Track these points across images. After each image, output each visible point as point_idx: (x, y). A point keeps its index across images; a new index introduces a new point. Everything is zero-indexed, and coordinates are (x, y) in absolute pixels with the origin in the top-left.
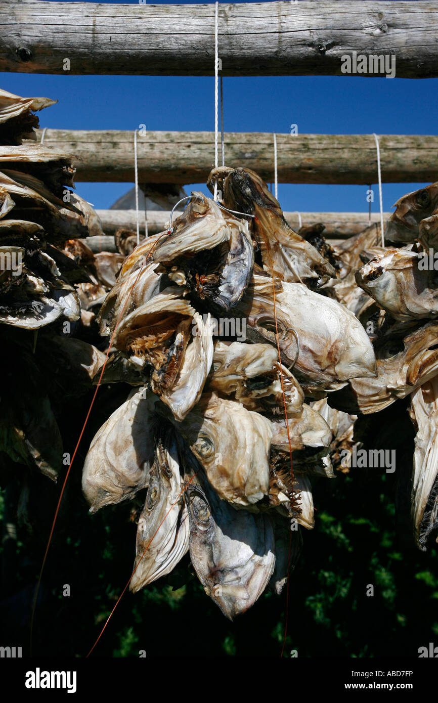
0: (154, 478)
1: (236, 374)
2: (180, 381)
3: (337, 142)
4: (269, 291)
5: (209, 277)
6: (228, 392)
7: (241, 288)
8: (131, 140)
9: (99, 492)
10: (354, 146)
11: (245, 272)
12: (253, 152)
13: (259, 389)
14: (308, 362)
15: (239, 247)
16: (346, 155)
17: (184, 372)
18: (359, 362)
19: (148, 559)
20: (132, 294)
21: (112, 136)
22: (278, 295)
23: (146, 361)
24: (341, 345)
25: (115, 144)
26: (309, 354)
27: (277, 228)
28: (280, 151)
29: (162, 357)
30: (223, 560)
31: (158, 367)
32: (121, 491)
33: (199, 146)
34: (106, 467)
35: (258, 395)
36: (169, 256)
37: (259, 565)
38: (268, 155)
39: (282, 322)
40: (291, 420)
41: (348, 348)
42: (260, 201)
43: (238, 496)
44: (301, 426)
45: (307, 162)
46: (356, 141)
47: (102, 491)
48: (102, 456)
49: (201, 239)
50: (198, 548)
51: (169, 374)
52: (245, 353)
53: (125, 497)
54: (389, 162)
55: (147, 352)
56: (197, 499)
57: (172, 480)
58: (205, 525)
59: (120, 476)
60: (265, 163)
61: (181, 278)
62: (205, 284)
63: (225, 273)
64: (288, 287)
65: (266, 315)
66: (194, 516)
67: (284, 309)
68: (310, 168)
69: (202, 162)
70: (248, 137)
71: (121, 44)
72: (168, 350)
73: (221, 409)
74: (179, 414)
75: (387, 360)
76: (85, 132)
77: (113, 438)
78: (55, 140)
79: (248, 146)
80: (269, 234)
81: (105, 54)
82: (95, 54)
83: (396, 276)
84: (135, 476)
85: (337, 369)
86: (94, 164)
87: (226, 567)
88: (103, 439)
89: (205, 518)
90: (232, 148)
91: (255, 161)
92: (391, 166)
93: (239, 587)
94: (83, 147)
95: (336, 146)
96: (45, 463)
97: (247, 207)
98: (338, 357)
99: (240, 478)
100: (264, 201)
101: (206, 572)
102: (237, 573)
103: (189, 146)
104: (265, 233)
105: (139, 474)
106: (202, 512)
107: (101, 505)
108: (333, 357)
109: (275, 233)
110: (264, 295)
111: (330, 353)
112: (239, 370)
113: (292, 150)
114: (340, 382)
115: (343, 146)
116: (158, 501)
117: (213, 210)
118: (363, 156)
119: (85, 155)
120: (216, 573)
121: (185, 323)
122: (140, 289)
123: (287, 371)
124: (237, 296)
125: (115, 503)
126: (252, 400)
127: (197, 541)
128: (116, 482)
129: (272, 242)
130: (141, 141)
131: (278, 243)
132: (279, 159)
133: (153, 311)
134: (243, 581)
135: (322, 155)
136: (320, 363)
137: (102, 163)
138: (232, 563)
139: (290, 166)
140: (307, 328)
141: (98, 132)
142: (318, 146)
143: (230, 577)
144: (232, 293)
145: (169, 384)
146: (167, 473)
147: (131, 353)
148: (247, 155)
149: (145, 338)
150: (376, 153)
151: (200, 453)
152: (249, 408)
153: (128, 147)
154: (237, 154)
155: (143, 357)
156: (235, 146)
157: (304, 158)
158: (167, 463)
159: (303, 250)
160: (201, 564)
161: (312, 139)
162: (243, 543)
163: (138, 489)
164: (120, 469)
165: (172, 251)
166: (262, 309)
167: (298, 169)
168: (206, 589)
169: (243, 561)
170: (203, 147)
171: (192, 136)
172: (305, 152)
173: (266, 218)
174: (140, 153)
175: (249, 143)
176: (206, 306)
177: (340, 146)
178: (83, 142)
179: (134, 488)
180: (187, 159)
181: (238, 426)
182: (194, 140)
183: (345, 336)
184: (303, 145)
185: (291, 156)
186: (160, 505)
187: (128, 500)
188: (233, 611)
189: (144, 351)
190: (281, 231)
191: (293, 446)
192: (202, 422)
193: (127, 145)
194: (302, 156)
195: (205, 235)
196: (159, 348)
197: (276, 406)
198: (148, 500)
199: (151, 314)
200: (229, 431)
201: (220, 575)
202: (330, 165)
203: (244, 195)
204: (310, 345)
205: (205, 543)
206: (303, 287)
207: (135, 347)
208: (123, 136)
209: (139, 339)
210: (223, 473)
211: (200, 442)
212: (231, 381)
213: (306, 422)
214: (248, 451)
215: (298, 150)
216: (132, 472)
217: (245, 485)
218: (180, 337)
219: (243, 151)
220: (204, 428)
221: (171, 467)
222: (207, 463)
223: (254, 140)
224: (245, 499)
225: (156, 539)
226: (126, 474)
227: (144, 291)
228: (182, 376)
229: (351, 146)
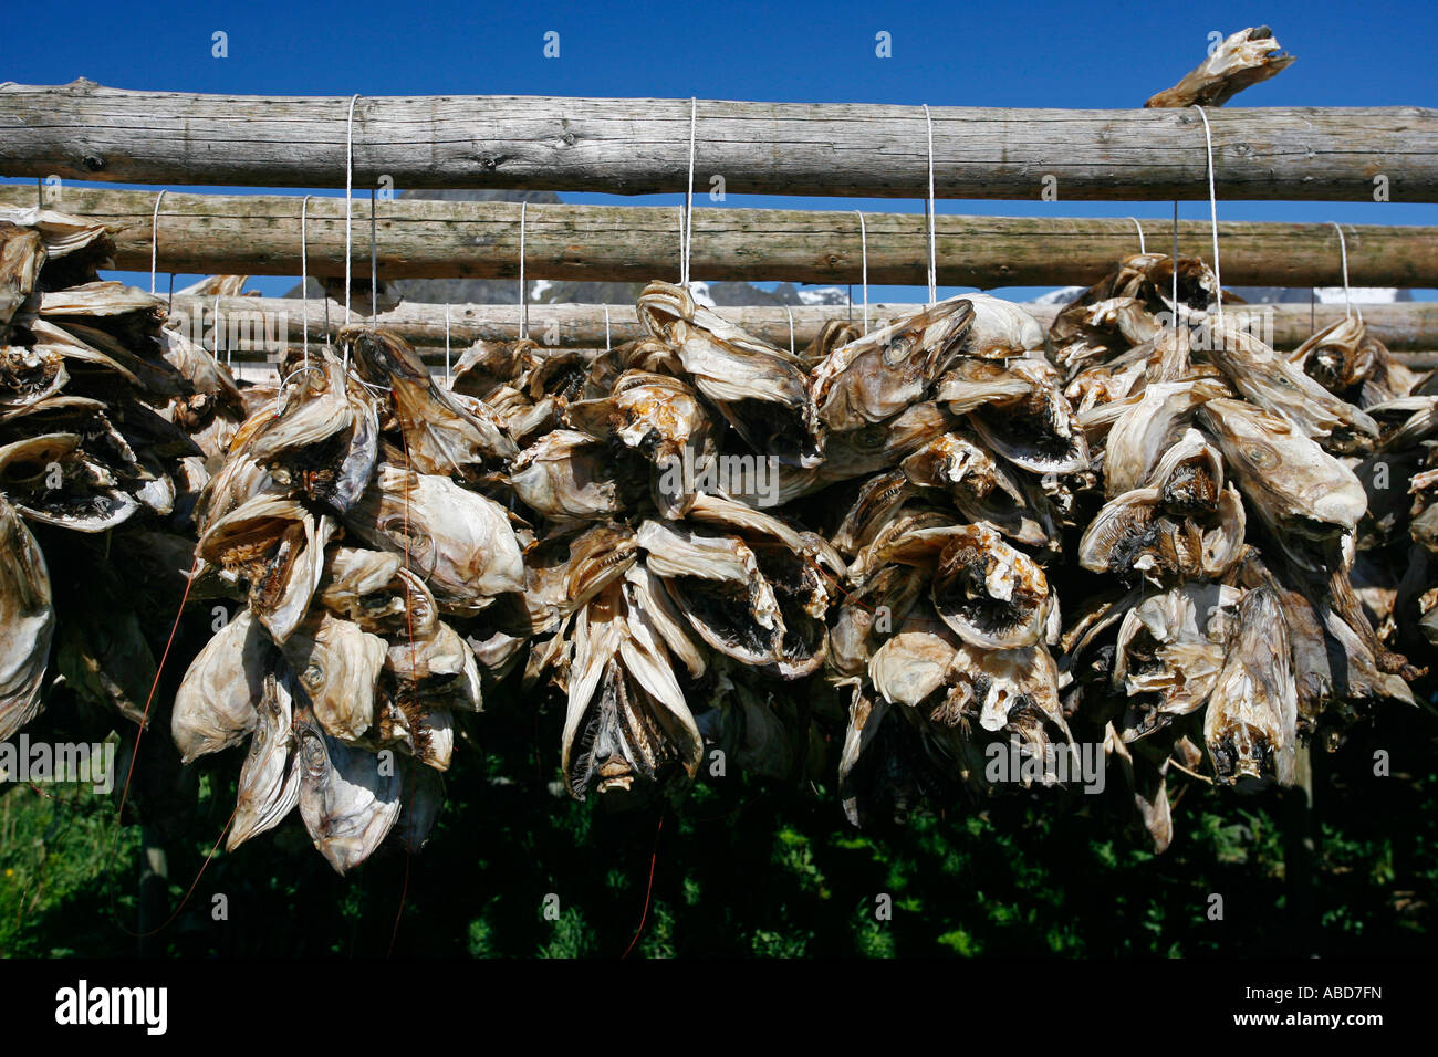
0: (262, 717)
1: (348, 590)
2: (285, 599)
3: (619, 220)
4: (400, 488)
5: (323, 473)
6: (342, 611)
7: (362, 486)
8: (296, 214)
9: (194, 738)
10: (645, 227)
11: (367, 466)
12: (488, 234)
13: (378, 607)
14: (446, 574)
15: (363, 434)
16: (632, 240)
17: (290, 588)
18: (505, 574)
19: (248, 811)
20: (232, 489)
21: (268, 206)
22: (412, 493)
23: (241, 575)
24: (485, 553)
25: (271, 220)
26: (449, 564)
27: (423, 403)
28: (529, 233)
29: (261, 570)
30: (335, 809)
31: (255, 581)
32: (223, 735)
33: (403, 224)
34: (204, 706)
35: (376, 614)
36: (267, 452)
37: (378, 813)
38: (511, 241)
39: (418, 525)
40: (420, 643)
41: (493, 557)
42: (399, 371)
43: (345, 730)
44: (430, 649)
45: (573, 251)
46: (650, 218)
47: (198, 736)
48: (198, 692)
49: (309, 429)
50: (309, 797)
51: (269, 591)
52: (366, 563)
53: (229, 743)
54: (700, 252)
55: (241, 564)
56: (313, 739)
57: (280, 718)
58: (319, 770)
59: (222, 717)
60: (506, 252)
61: (284, 476)
62: (316, 481)
63: (345, 467)
64: (426, 481)
65: (398, 516)
66: (308, 761)
67: (420, 509)
68: (578, 260)
69: (408, 249)
70: (482, 211)
71: (223, 153)
72: (270, 562)
73: (334, 630)
74: (280, 640)
75: (554, 569)
76: (225, 199)
77: (212, 668)
78: (176, 212)
79: (480, 226)
80: (412, 411)
81: (202, 165)
82: (189, 164)
83: (547, 467)
84: (241, 716)
85: (482, 581)
86: (238, 251)
87: (340, 815)
88: (200, 670)
89: (320, 762)
90: (455, 229)
91: (490, 248)
92: (703, 258)
93: (354, 838)
94: (221, 225)
95: (617, 227)
96: (130, 704)
97: (384, 378)
98: (481, 568)
99: (346, 710)
100: (405, 373)
101: (317, 823)
102: (352, 822)
103: (388, 225)
104: (407, 409)
105: (246, 714)
106: (316, 755)
107: (197, 754)
108: (476, 568)
109: (421, 409)
110: (393, 492)
111: (472, 563)
112: (352, 585)
113: (547, 232)
114: (486, 597)
115: (628, 227)
116: (264, 744)
117: (333, 387)
118: (659, 243)
119: (225, 237)
120: (328, 823)
121: (296, 527)
122: (243, 482)
123: (422, 584)
124: (357, 495)
125: (216, 751)
126: (371, 620)
127: (309, 788)
128: (216, 725)
129: (417, 422)
130: (313, 215)
131: (425, 421)
132: (527, 245)
133: (247, 517)
134: (359, 831)
135: (595, 242)
136: (461, 575)
137: (251, 248)
138: (346, 812)
139: (546, 256)
140: (447, 532)
141: (246, 199)
142: (589, 227)
143: (343, 827)
144: (351, 491)
145: (268, 602)
146: (275, 709)
147: (222, 567)
148: (478, 240)
149: (240, 548)
150: (679, 238)
151: (309, 684)
152: (364, 629)
153: (291, 225)
154: (462, 238)
155: (237, 571)
156: (461, 226)
157: (566, 244)
158: (275, 697)
159: (459, 430)
160: (312, 816)
161: (582, 215)
162: (363, 789)
163: (245, 733)
164: (222, 708)
165: (271, 446)
166: (393, 510)
167: (559, 261)
168: (316, 843)
169: (360, 809)
170: (411, 226)
171: (394, 208)
172: (572, 235)
173: (408, 392)
174: (311, 234)
175: (482, 221)
176: (319, 508)
177: (624, 227)
178: (221, 217)
179: (241, 731)
180: (385, 244)
181: (348, 650)
182: (396, 215)
183: (490, 544)
184: (566, 224)
185: (548, 242)
186: (266, 747)
187: (232, 747)
188: (345, 865)
189: (237, 563)
190: (428, 407)
191: (417, 673)
192: (312, 647)
193: (290, 221)
194: (564, 242)
195: (315, 424)
196: (257, 560)
197: (401, 627)
198: (254, 744)
199: (244, 521)
200: (339, 657)
201: (333, 826)
202: (608, 255)
203: (377, 364)
204: (449, 553)
205: (317, 790)
206: (447, 481)
207: (226, 559)
208: (285, 205)
209: (232, 550)
210: (331, 705)
211: (311, 671)
212: (342, 599)
213: (439, 645)
214: (356, 679)
215: (558, 233)
216: (237, 711)
217: (351, 717)
218: (285, 546)
219: (473, 233)
220: (315, 654)
221: (281, 702)
222: (314, 695)
223: (491, 216)
224: (352, 733)
225: (259, 787)
226: (230, 713)
227: (248, 485)
228: (288, 592)
229: (640, 227)
